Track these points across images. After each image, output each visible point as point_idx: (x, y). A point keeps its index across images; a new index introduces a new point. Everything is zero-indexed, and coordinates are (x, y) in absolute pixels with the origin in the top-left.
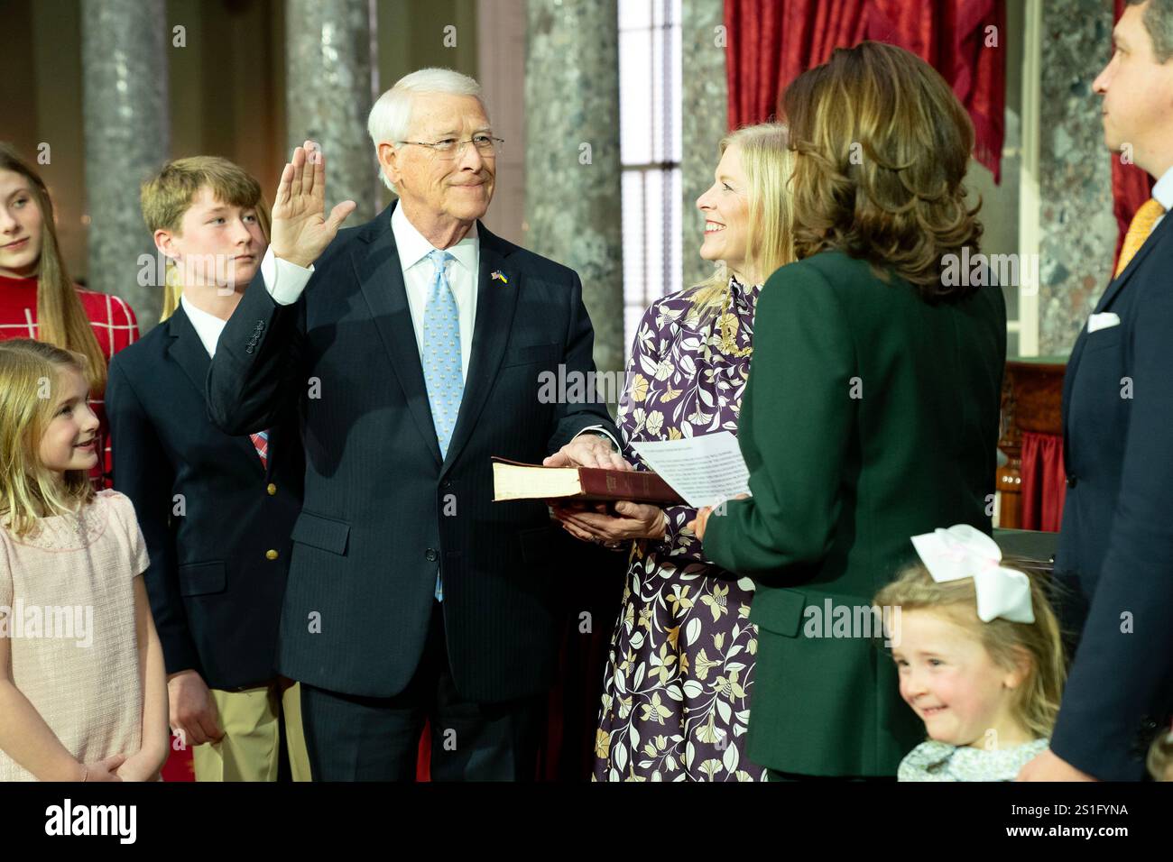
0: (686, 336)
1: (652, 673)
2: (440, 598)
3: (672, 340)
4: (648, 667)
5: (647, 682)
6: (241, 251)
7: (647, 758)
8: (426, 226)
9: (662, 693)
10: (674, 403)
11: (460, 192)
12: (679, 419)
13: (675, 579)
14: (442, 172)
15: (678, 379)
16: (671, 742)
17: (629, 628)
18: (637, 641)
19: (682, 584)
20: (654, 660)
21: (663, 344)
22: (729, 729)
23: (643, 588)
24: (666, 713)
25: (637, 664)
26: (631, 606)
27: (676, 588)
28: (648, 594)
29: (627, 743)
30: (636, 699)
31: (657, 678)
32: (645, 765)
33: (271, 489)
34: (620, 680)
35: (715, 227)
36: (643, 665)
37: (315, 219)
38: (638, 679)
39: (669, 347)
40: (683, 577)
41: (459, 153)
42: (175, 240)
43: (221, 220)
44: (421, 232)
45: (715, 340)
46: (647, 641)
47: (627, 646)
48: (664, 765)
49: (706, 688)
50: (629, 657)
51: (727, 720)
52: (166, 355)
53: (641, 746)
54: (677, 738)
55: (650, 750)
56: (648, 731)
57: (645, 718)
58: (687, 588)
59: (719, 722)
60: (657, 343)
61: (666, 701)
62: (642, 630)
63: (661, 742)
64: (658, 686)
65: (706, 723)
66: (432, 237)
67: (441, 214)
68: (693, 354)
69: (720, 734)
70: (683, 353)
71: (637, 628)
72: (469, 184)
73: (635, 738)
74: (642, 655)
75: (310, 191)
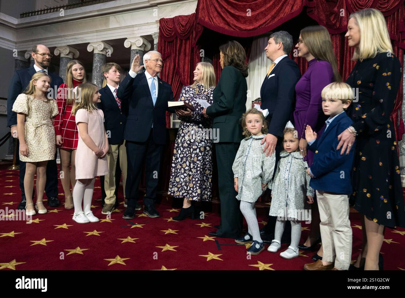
0: (190, 91)
1: (185, 139)
2: (152, 127)
3: (188, 92)
4: (185, 138)
5: (184, 140)
6: (118, 76)
7: (184, 152)
8: (151, 73)
9: (186, 142)
10: (190, 99)
11: (158, 68)
12: (191, 101)
13: (190, 125)
14: (155, 64)
15: (190, 96)
16: (187, 150)
17: (181, 133)
18: (183, 135)
19: (191, 125)
20: (185, 137)
21: (187, 92)
22: (198, 146)
23: (184, 127)
24: (187, 145)
25: (182, 138)
26: (181, 130)
27: (190, 126)
28: (185, 128)
29: (181, 150)
30: (182, 143)
31: (186, 140)
32: (183, 153)
33: (121, 113)
34: (179, 141)
35: (196, 75)
36: (184, 138)
37: (138, 67)
38: (183, 140)
39: (188, 93)
40: (191, 124)
41: (158, 62)
42: (107, 74)
43: (115, 72)
44: (150, 74)
45: (195, 92)
46: (184, 134)
47: (180, 136)
48: (186, 153)
49: (194, 140)
50: (181, 137)
51: (197, 145)
52: (105, 91)
53: (183, 150)
54: (188, 149)
55: (184, 151)
56: (184, 148)
57: (184, 146)
58: (192, 126)
59: (196, 145)
60: (186, 92)
61: (187, 143)
62: (184, 133)
63: (186, 149)
64: (186, 141)
65: (194, 145)
66: (152, 75)
67: (154, 71)
68: (192, 93)
69: (196, 147)
70: (190, 93)
71: (182, 133)
72: (159, 67)
73: (182, 149)
74: (184, 137)
75: (138, 62)
